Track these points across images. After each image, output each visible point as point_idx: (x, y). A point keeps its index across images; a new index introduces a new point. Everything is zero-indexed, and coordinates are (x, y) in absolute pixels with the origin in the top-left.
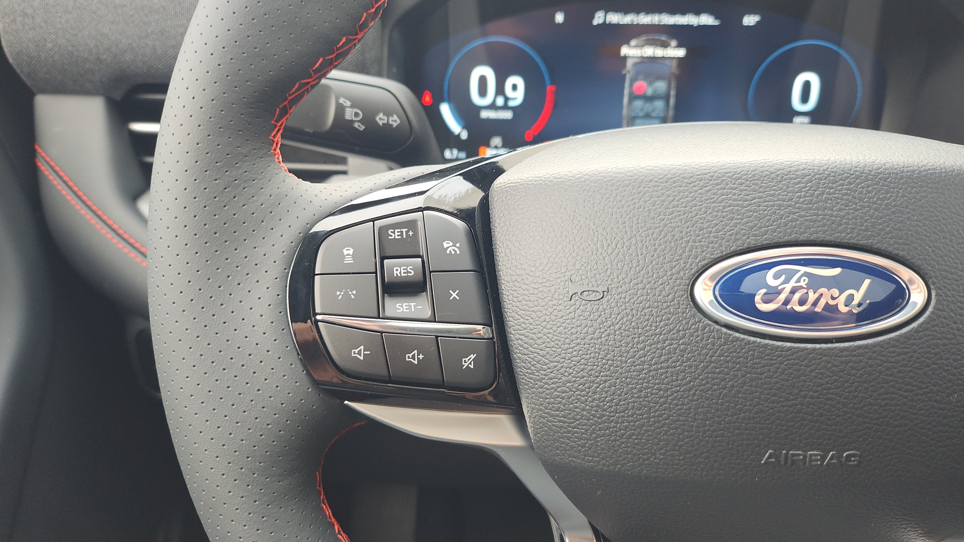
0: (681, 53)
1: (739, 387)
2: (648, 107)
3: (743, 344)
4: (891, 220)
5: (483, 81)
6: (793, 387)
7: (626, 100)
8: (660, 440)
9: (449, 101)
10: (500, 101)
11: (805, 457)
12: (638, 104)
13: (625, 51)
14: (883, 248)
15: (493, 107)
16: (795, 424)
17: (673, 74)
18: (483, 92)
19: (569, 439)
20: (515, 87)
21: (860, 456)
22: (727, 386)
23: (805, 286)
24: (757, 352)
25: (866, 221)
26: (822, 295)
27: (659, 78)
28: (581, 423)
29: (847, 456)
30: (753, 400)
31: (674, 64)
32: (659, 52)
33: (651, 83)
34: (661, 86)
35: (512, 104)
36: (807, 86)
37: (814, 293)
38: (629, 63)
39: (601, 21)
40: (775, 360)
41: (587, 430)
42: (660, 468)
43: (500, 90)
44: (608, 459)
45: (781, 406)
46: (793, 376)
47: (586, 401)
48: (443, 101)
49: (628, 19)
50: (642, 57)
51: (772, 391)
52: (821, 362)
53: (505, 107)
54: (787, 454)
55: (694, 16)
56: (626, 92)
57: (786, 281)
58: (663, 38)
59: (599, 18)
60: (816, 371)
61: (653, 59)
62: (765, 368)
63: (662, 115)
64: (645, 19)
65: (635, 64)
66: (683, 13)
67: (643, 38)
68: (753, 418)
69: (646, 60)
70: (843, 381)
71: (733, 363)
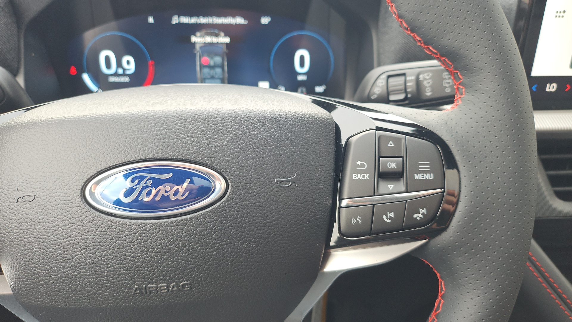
0: (227, 40)
1: (113, 249)
2: (212, 72)
3: (113, 223)
4: (204, 143)
5: (107, 59)
6: (144, 247)
7: (198, 68)
8: (72, 285)
9: (88, 72)
10: (120, 71)
11: (157, 288)
12: (206, 70)
13: (193, 39)
14: (198, 160)
15: (116, 74)
16: (148, 269)
17: (224, 52)
18: (108, 65)
19: (25, 288)
20: (128, 62)
21: (190, 284)
22: (106, 249)
23: (150, 186)
24: (121, 227)
25: (189, 145)
26: (160, 190)
27: (217, 54)
28: (28, 278)
29: (183, 285)
30: (122, 257)
31: (225, 46)
32: (215, 40)
33: (212, 58)
34: (218, 60)
35: (128, 72)
36: (302, 58)
37: (155, 189)
38: (198, 47)
39: (177, 22)
40: (132, 231)
41: (33, 282)
42: (76, 302)
43: (119, 64)
44: (47, 299)
45: (138, 259)
46: (143, 240)
47: (29, 264)
48: (84, 72)
49: (193, 20)
50: (205, 43)
51: (132, 250)
52: (160, 230)
53: (124, 75)
54: (146, 287)
55: (232, 18)
56: (198, 64)
57: (138, 184)
58: (216, 31)
59: (175, 20)
60: (157, 236)
61: (211, 44)
62: (126, 237)
63: (221, 77)
64: (203, 20)
65: (201, 48)
66: (225, 16)
67: (204, 32)
68: (123, 268)
69: (208, 45)
70: (173, 241)
71: (108, 235)
